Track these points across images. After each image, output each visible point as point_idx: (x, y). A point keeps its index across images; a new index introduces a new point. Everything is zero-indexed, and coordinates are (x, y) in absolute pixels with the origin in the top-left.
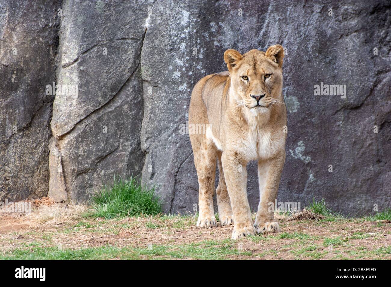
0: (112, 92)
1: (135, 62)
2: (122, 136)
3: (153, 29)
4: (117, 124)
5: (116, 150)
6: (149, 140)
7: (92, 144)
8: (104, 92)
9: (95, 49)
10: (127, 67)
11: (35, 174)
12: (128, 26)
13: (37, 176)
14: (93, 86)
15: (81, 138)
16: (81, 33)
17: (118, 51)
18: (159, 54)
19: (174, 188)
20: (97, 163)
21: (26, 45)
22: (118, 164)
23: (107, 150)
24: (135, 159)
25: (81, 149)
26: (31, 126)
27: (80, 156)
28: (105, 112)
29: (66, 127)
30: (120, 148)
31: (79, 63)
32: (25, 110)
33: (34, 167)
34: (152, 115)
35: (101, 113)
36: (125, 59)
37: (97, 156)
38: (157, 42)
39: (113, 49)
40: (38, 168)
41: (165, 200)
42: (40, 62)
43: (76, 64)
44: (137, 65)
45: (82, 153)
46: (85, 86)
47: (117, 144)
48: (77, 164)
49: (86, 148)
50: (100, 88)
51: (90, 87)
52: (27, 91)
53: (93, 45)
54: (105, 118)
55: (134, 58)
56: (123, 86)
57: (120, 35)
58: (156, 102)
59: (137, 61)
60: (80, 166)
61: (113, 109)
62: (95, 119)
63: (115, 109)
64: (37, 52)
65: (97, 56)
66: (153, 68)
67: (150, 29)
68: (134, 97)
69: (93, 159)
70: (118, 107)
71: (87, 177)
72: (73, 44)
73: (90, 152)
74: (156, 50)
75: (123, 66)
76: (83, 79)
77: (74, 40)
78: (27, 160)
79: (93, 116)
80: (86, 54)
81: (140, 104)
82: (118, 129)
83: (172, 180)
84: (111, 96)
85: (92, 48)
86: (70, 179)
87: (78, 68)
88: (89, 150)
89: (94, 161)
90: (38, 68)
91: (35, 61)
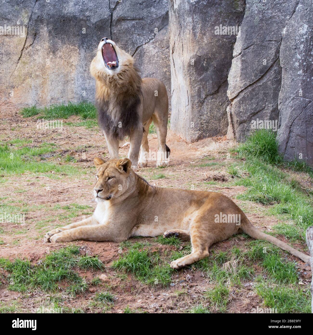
0: (261, 73)
1: (276, 55)
2: (268, 101)
3: (287, 35)
4: (264, 94)
5: (263, 109)
6: (281, 104)
7: (249, 105)
8: (256, 73)
9: (252, 47)
10: (271, 58)
11: (221, 121)
12: (273, 33)
13: (223, 122)
14: (249, 69)
15: (242, 101)
16: (245, 37)
17: (266, 48)
18: (289, 51)
19: (289, 135)
20: (252, 116)
21: (213, 44)
22: (264, 118)
23: (257, 109)
24: (276, 115)
25: (242, 108)
26: (218, 92)
27: (241, 112)
28: (257, 85)
29: (233, 94)
30: (266, 108)
31: (242, 55)
32: (213, 83)
33: (220, 117)
34: (283, 89)
35: (254, 86)
36: (270, 53)
37: (251, 113)
38: (288, 43)
39: (263, 47)
40: (223, 118)
41: (283, 142)
42: (224, 54)
43: (240, 56)
44: (278, 57)
45: (242, 111)
46: (245, 70)
47: (264, 105)
48: (239, 117)
49: (245, 108)
50: (253, 71)
51: (248, 70)
52: (214, 71)
53: (251, 44)
54: (257, 89)
55: (276, 53)
56: (268, 70)
57: (268, 38)
58: (285, 81)
59: (278, 55)
60: (241, 118)
61: (261, 84)
62: (250, 90)
63: (263, 84)
64: (221, 47)
65: (253, 51)
66: (285, 59)
67: (286, 35)
68: (275, 76)
69: (249, 114)
70: (264, 83)
71: (246, 125)
72: (239, 43)
73: (247, 110)
74: (288, 48)
75: (268, 57)
76: (244, 65)
77: (240, 41)
78: (215, 113)
79: (249, 88)
80: (246, 50)
81: (279, 81)
82: (265, 96)
83: (288, 130)
84: (260, 76)
85: (251, 46)
86: (236, 126)
87: (241, 58)
88: (246, 109)
89: (249, 116)
90: (223, 57)
91: (220, 53)
